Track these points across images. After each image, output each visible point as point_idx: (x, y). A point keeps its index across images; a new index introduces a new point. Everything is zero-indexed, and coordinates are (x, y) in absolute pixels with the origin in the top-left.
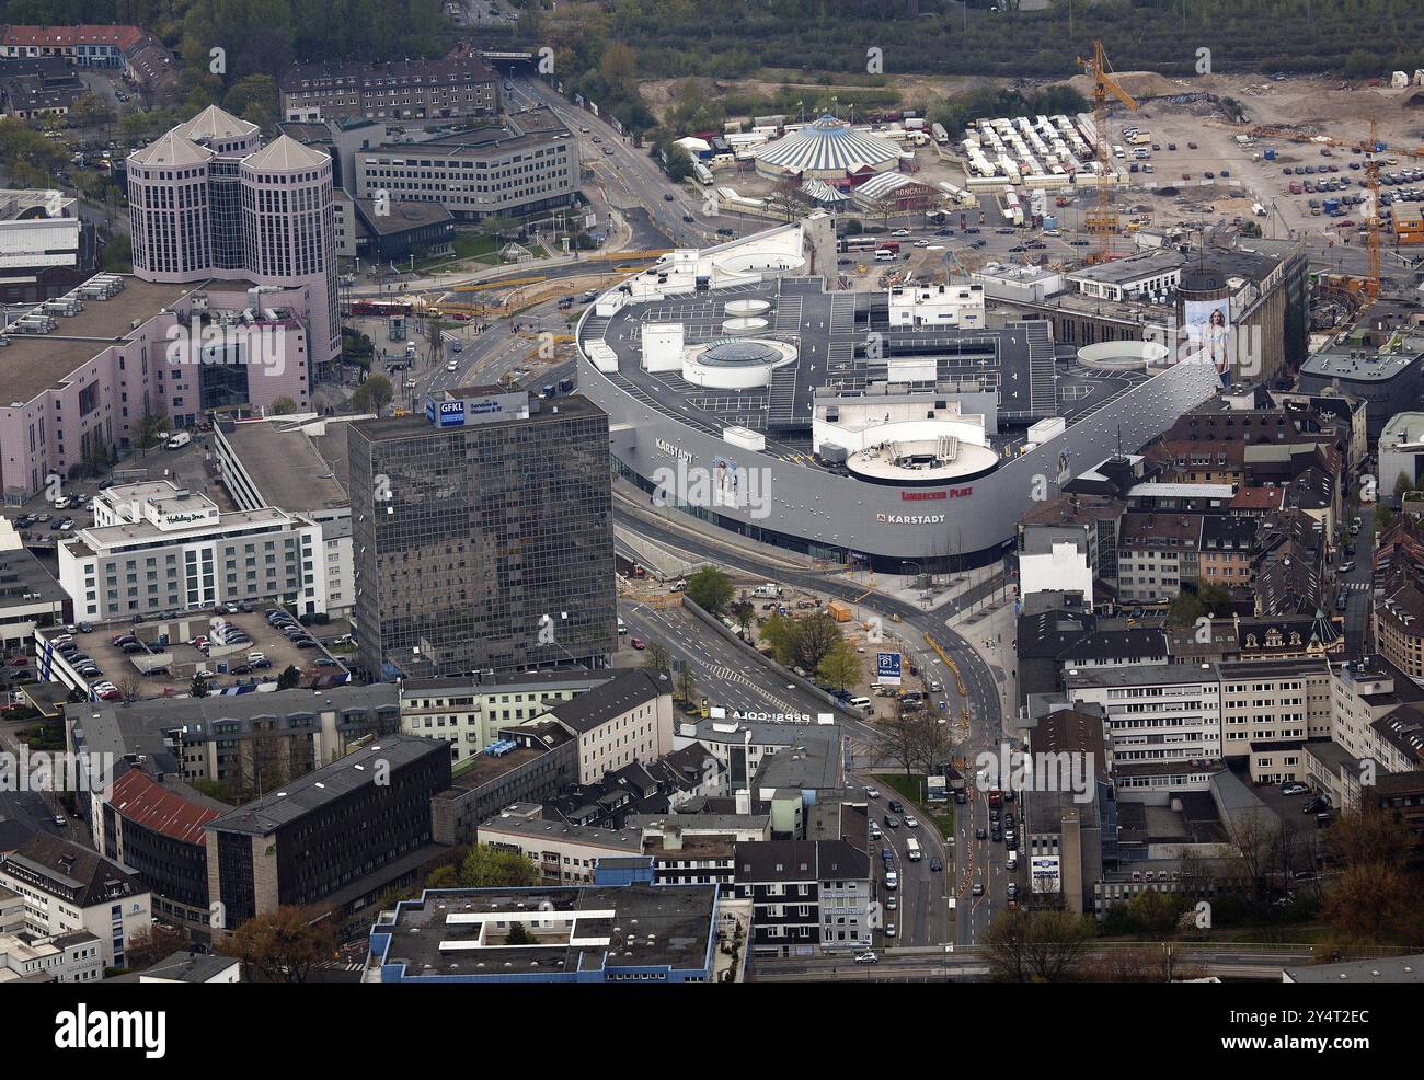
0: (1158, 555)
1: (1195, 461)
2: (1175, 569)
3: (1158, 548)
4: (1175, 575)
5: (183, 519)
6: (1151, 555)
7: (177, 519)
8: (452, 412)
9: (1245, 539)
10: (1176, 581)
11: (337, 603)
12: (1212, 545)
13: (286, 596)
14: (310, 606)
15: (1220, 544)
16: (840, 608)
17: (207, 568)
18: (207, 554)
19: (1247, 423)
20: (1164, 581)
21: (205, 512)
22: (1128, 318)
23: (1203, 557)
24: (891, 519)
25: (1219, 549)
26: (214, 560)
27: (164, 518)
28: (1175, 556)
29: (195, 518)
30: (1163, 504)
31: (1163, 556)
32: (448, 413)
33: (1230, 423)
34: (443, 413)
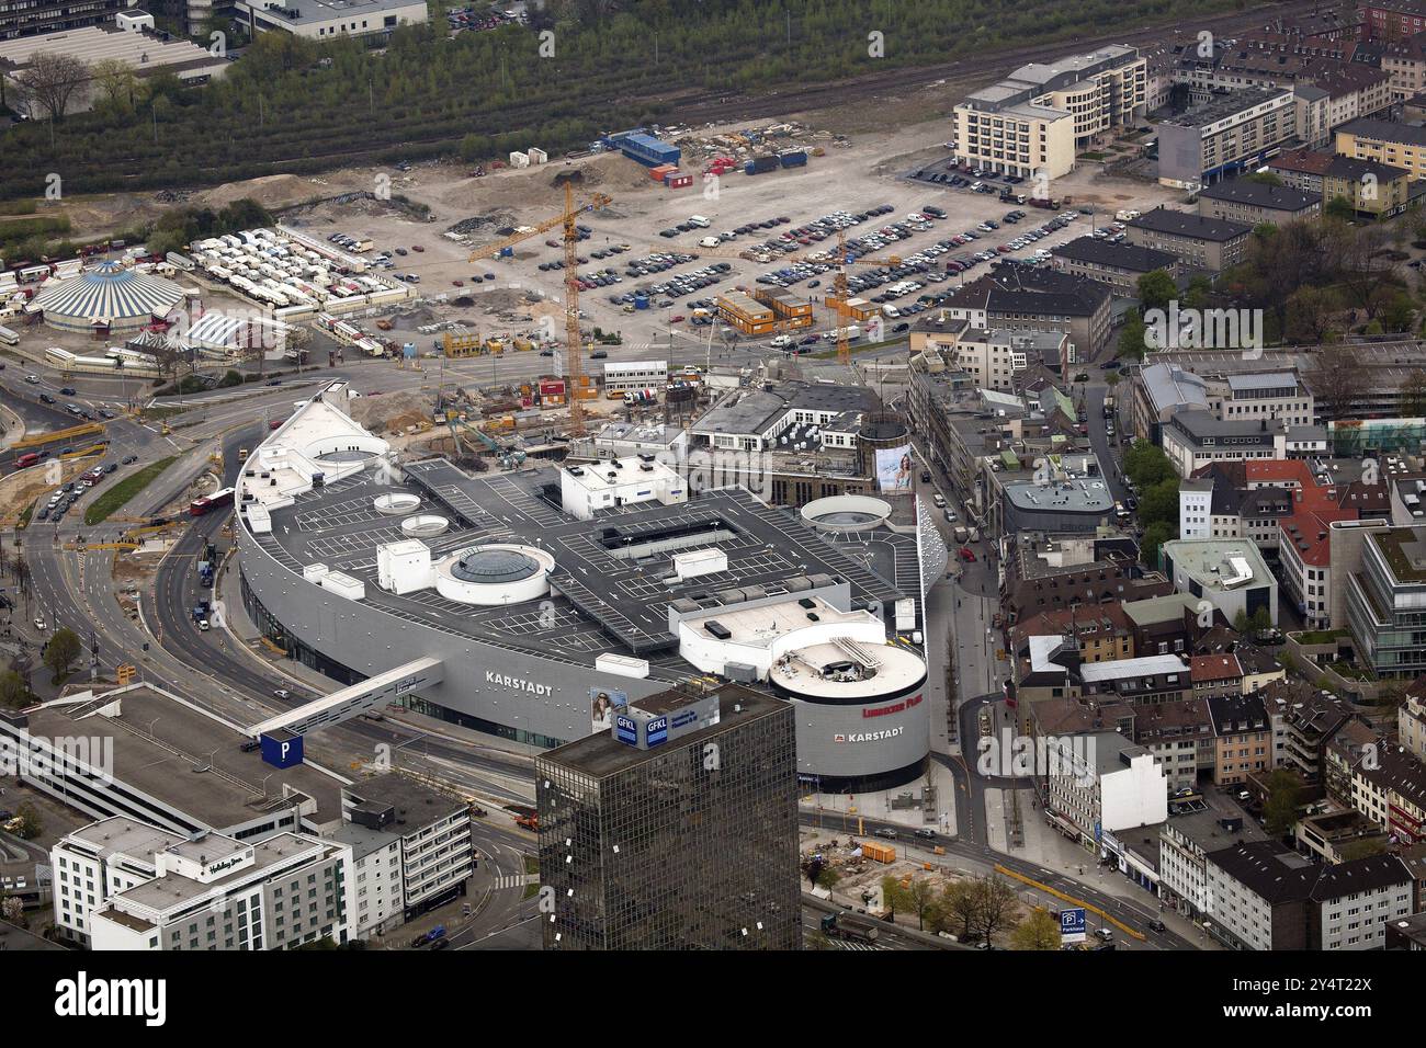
0: (1175, 746)
1: (1083, 630)
2: (1192, 757)
3: (1174, 739)
4: (1192, 764)
5: (224, 866)
6: (1168, 746)
7: (219, 868)
8: (657, 730)
9: (1258, 718)
10: (1192, 769)
11: (366, 926)
12: (1227, 729)
13: (323, 930)
14: (343, 934)
15: (1235, 727)
16: (885, 850)
17: (256, 915)
18: (255, 900)
19: (1087, 580)
20: (1181, 771)
21: (242, 854)
22: (801, 470)
23: (1220, 742)
24: (851, 738)
25: (1235, 731)
26: (262, 906)
27: (207, 869)
28: (1192, 745)
29: (234, 862)
30: (1125, 686)
31: (1180, 746)
32: (654, 732)
33: (1072, 582)
34: (649, 733)
